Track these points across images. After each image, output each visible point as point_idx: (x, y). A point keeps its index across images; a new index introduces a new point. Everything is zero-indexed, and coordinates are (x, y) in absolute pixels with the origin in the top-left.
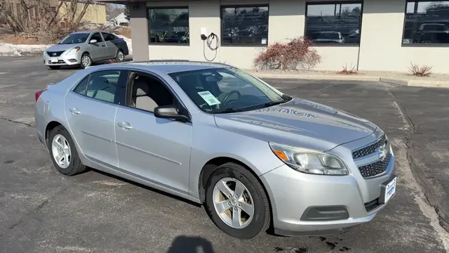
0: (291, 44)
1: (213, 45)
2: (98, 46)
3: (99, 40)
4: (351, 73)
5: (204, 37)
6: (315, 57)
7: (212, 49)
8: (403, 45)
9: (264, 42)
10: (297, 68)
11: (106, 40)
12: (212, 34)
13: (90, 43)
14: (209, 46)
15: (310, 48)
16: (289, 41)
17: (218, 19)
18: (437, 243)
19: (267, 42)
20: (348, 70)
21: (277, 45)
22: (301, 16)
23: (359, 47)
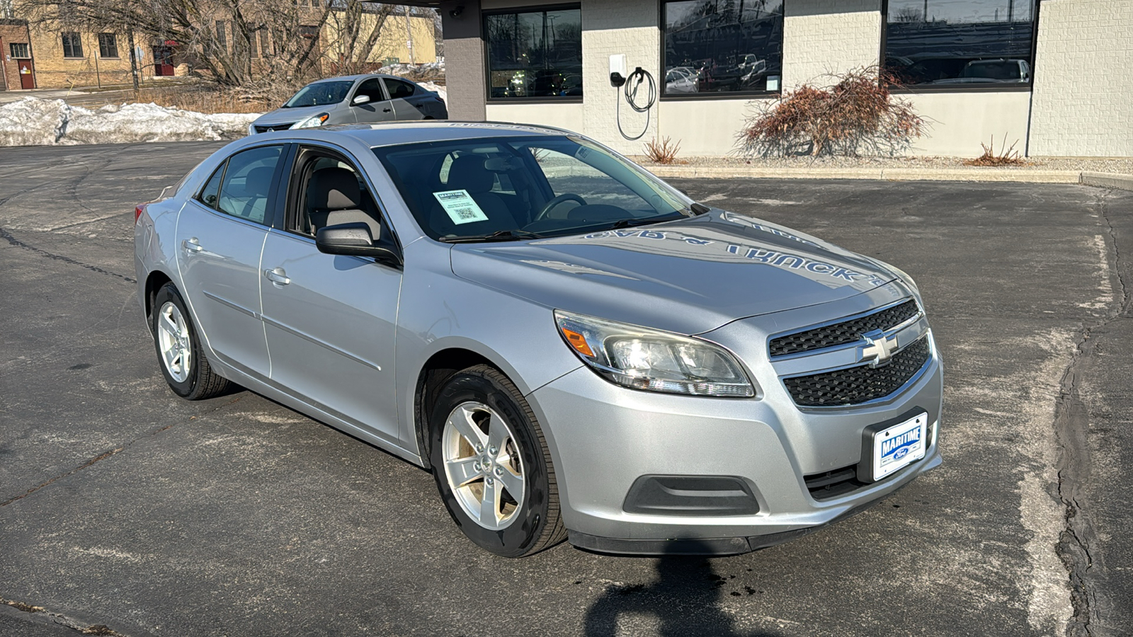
0: (841, 87)
1: (641, 100)
2: (373, 110)
3: (375, 95)
4: (1004, 162)
5: (617, 80)
6: (907, 123)
7: (638, 109)
9: (772, 85)
10: (860, 151)
11: (393, 96)
12: (639, 70)
13: (353, 104)
14: (631, 103)
15: (893, 99)
16: (837, 82)
17: (654, 32)
18: (1014, 594)
19: (780, 85)
20: (995, 155)
21: (805, 94)
22: (870, 13)
23: (1030, 93)
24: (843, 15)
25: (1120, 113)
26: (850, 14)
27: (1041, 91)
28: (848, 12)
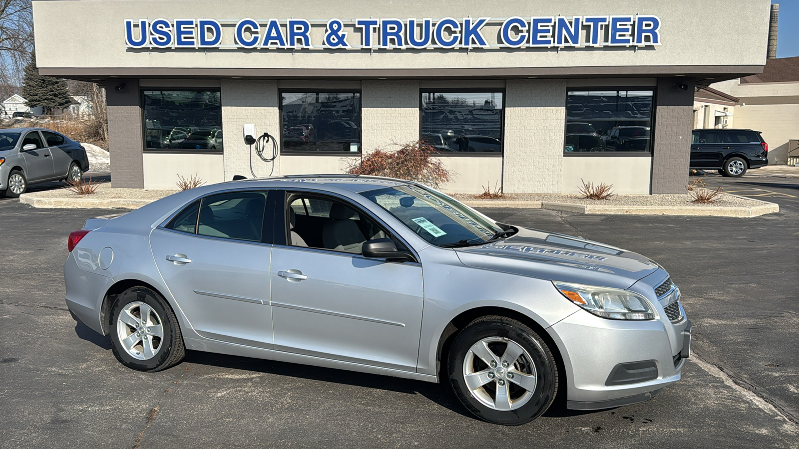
0: (402, 152)
1: (268, 153)
2: (37, 155)
3: (39, 145)
4: (496, 197)
5: (249, 140)
6: (441, 174)
7: (265, 160)
8: (566, 154)
9: (354, 148)
11: (51, 144)
12: (266, 135)
13: (22, 151)
14: (260, 155)
16: (399, 148)
17: (276, 110)
19: (360, 149)
20: (492, 192)
21: (377, 153)
22: (413, 109)
23: (502, 158)
24: (397, 109)
25: (548, 170)
26: (402, 109)
27: (508, 157)
28: (400, 107)
